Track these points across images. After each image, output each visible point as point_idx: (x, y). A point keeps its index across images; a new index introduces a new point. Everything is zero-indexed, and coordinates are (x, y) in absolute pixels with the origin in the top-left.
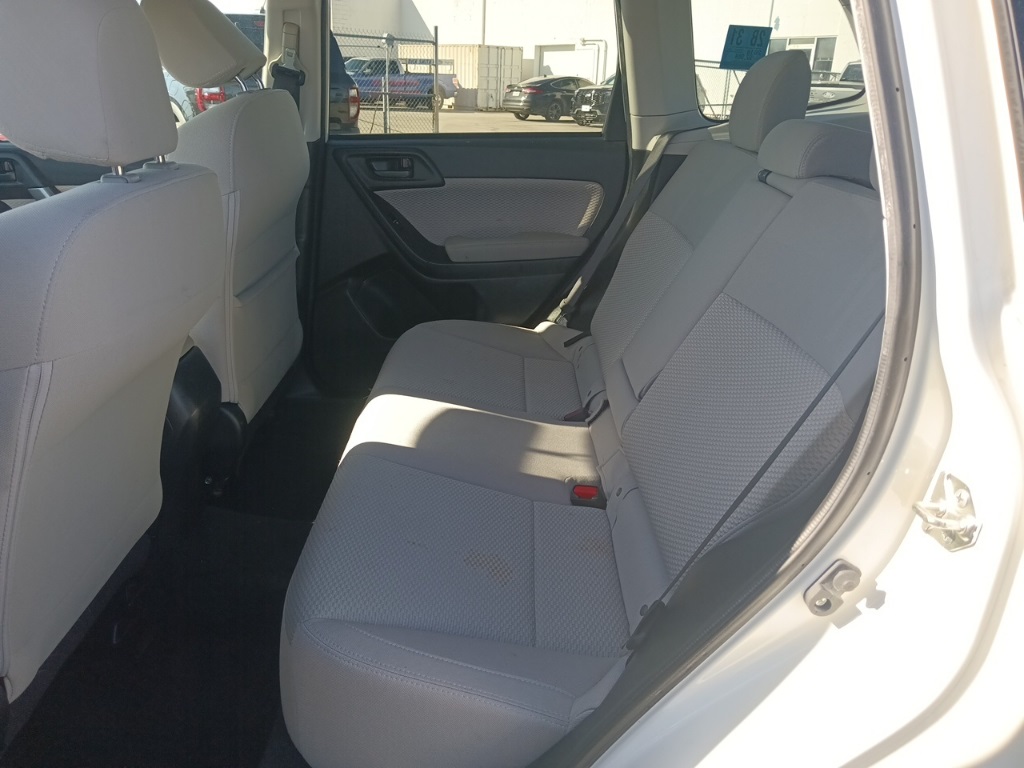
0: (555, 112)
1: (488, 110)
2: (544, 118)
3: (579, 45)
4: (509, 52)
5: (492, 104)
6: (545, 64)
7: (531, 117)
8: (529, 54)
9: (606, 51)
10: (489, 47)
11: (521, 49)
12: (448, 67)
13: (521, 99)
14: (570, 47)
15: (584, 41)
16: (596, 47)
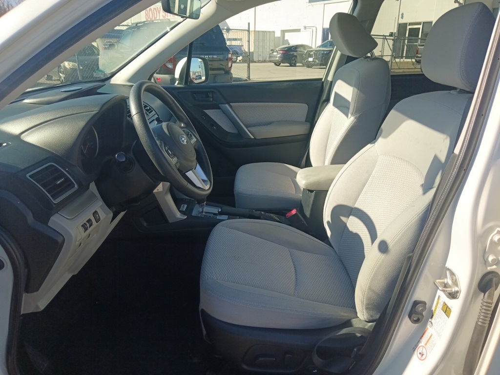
0: (294, 62)
1: (259, 62)
2: (289, 65)
3: (303, 29)
4: (268, 34)
5: (261, 59)
6: (286, 39)
7: (282, 64)
8: (278, 34)
9: (316, 32)
10: (259, 31)
11: (274, 32)
12: (239, 42)
13: (278, 56)
14: (298, 30)
15: (305, 27)
16: (311, 30)
